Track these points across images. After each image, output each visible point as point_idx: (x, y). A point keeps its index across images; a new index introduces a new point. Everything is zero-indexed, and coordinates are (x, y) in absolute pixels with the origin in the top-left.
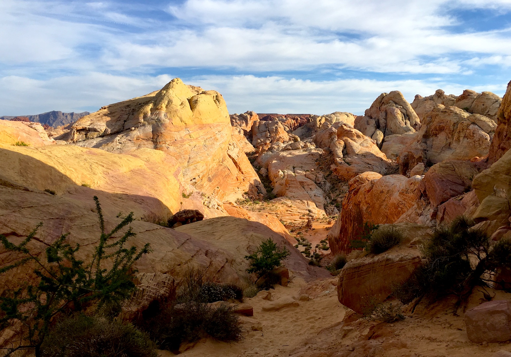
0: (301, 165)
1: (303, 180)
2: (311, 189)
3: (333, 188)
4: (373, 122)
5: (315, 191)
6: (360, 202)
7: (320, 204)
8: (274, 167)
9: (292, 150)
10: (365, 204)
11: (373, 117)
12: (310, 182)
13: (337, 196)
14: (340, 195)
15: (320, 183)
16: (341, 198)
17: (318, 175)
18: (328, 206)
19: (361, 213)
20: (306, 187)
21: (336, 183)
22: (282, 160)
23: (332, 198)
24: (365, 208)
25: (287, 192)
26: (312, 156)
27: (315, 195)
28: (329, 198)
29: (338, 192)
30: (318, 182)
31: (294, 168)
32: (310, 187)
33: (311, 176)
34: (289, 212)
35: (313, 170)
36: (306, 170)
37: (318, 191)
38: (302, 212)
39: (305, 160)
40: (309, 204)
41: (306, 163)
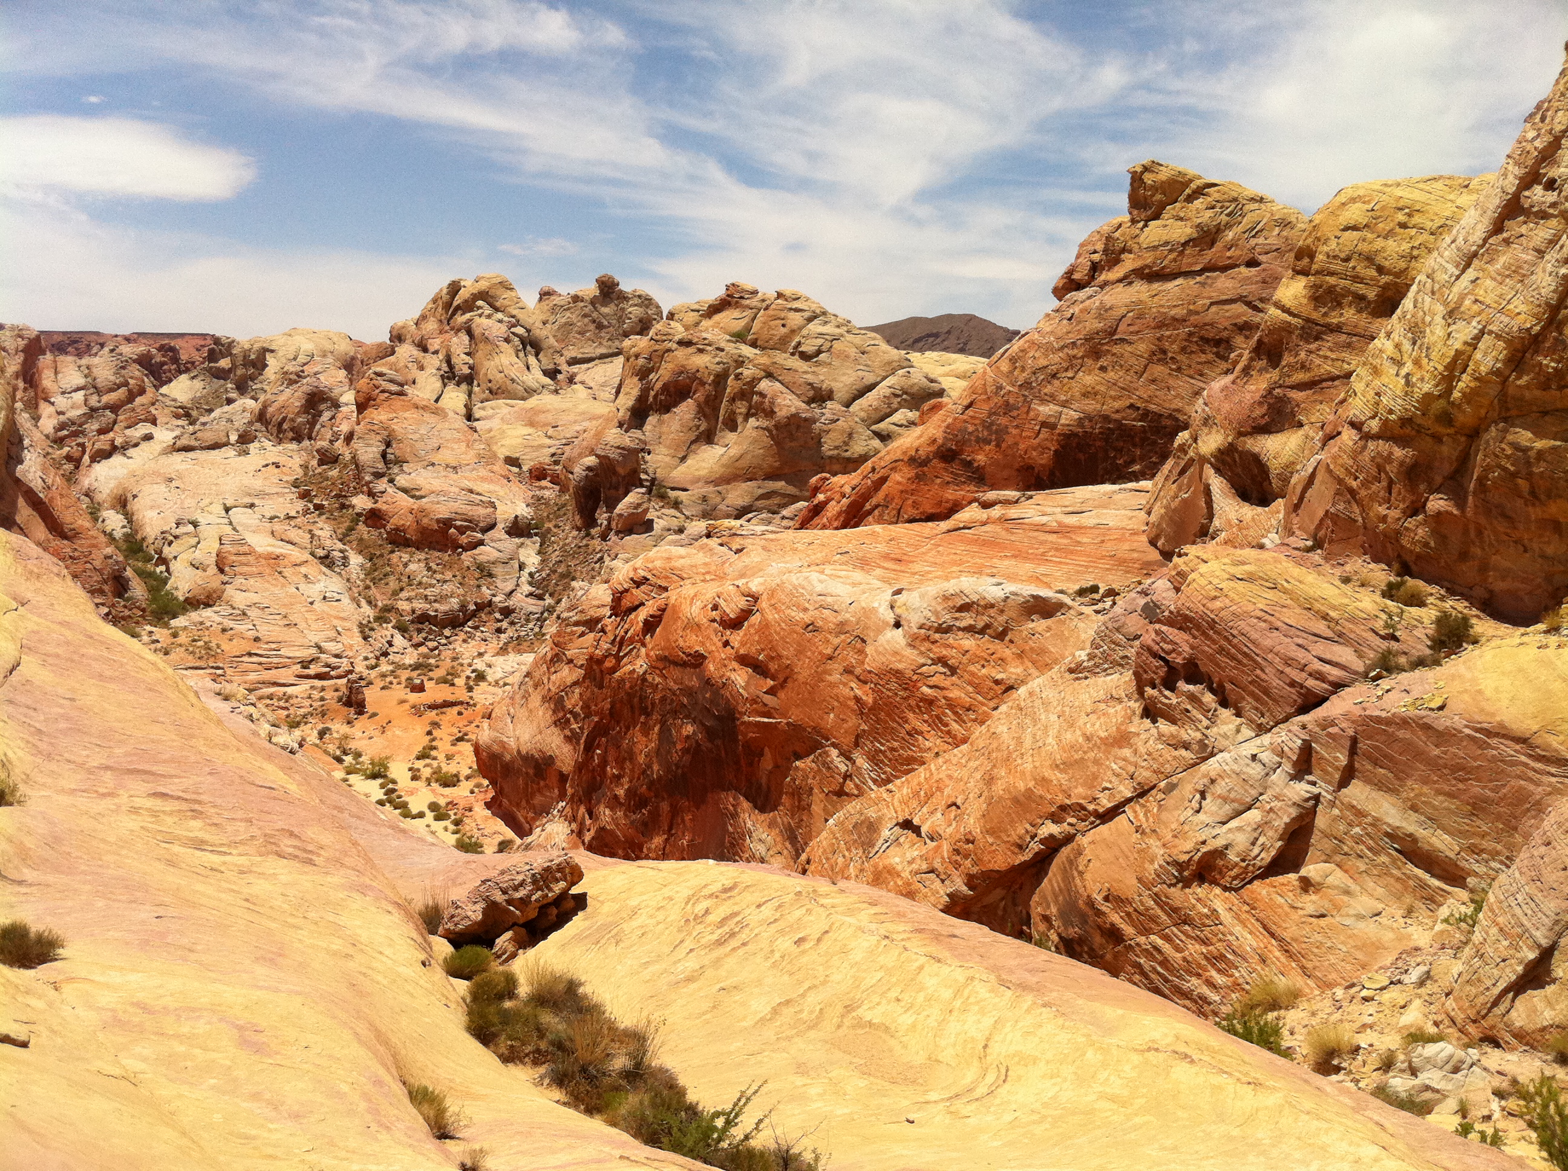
0: (248, 500)
1: (270, 549)
2: (306, 576)
3: (376, 573)
4: (434, 362)
5: (322, 584)
6: (696, 656)
7: (347, 624)
8: (152, 507)
9: (202, 448)
10: (734, 665)
11: (431, 349)
12: (296, 554)
13: (395, 593)
14: (402, 589)
15: (327, 557)
16: (409, 599)
17: (318, 532)
18: (372, 629)
19: (716, 694)
20: (287, 572)
21: (382, 556)
22: (174, 484)
23: (380, 604)
25: (229, 590)
26: (276, 470)
27: (325, 598)
28: (369, 603)
29: (393, 584)
30: (321, 553)
31: (227, 510)
32: (303, 570)
33: (294, 534)
34: (255, 659)
35: (293, 514)
36: (268, 515)
37: (330, 583)
38: (298, 654)
39: (258, 484)
40: (314, 626)
41: (262, 494)
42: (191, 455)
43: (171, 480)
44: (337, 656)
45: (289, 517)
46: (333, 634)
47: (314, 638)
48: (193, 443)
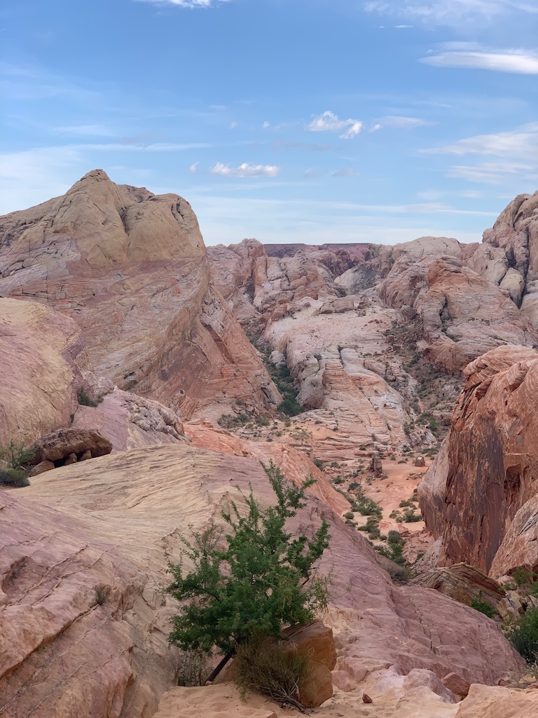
0: (354, 343)
1: (358, 374)
2: (376, 391)
3: (423, 391)
4: (500, 254)
5: (385, 397)
6: (493, 413)
7: (397, 424)
8: (299, 348)
9: (336, 312)
10: (506, 417)
11: (501, 244)
12: (373, 377)
13: (432, 406)
14: (438, 403)
15: (395, 380)
16: (440, 409)
17: (392, 364)
18: (413, 428)
19: (496, 438)
20: (366, 388)
21: (430, 380)
22: (315, 334)
23: (422, 412)
24: (506, 426)
25: (327, 399)
26: (376, 325)
27: (385, 405)
28: (416, 411)
29: (433, 398)
30: (391, 378)
31: (340, 349)
32: (375, 387)
33: (376, 365)
34: (332, 442)
35: (379, 352)
36: (364, 353)
37: (391, 397)
38: (359, 441)
39: (363, 334)
40: (373, 423)
41: (364, 340)
42: (329, 316)
43: (313, 331)
44: (385, 444)
45: (376, 355)
46: (385, 429)
47: (371, 431)
48: (332, 308)
